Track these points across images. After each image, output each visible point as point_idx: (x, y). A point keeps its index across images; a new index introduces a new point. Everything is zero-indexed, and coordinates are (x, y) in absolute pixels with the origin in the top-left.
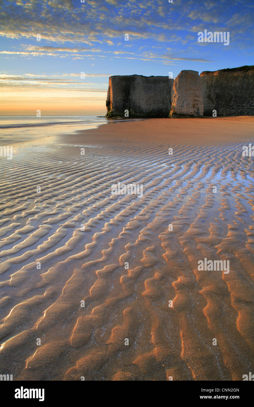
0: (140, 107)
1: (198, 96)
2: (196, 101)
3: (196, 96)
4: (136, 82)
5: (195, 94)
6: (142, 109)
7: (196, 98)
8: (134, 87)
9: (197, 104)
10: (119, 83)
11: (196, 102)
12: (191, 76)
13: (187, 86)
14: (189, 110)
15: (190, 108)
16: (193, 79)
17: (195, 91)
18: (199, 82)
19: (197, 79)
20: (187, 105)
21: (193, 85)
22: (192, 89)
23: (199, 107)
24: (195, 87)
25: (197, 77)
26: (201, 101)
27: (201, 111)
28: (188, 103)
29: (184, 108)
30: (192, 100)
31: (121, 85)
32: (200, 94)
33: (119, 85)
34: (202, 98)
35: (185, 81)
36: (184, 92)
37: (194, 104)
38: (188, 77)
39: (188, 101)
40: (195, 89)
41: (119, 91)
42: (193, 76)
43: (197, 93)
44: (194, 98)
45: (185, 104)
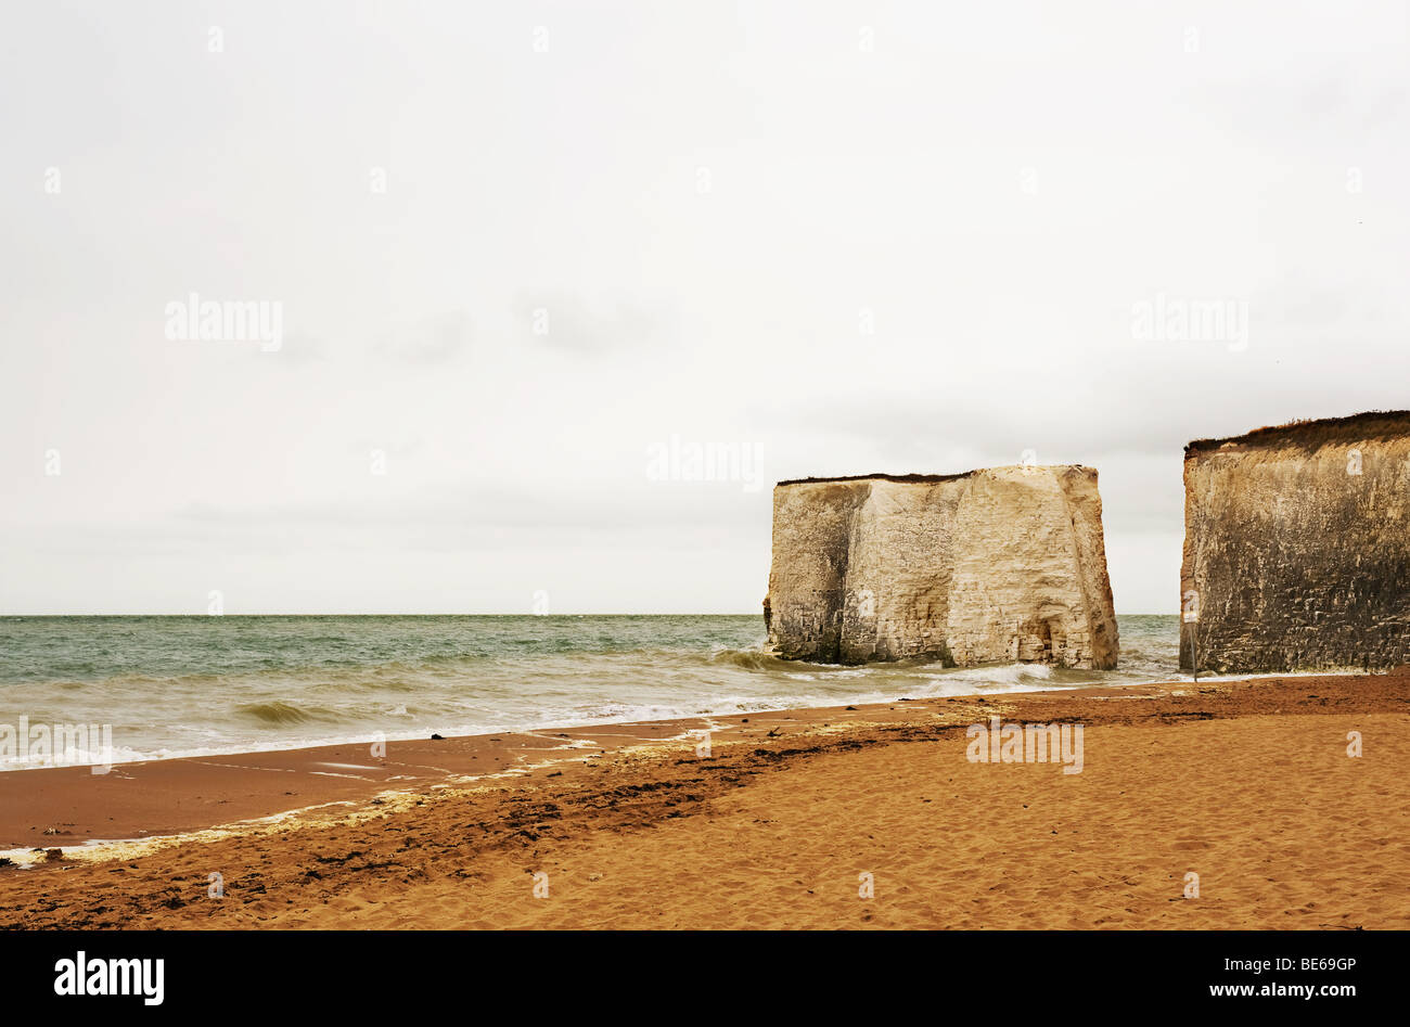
0: (875, 632)
1: (1052, 582)
2: (1047, 602)
3: (1044, 582)
4: (865, 512)
5: (1039, 571)
6: (884, 639)
7: (1047, 592)
8: (858, 533)
9: (1057, 619)
10: (804, 515)
11: (1048, 607)
12: (1012, 493)
13: (997, 540)
14: (1009, 648)
15: (1013, 636)
16: (1023, 504)
17: (1037, 558)
18: (1049, 519)
19: (1040, 506)
20: (997, 624)
21: (1025, 531)
22: (1020, 553)
23: (1068, 630)
24: (1033, 542)
25: (1038, 497)
26: (1070, 603)
27: (1073, 653)
28: (1004, 615)
29: (983, 638)
30: (1026, 600)
31: (816, 524)
32: (1060, 573)
33: (806, 524)
34: (1074, 589)
35: (986, 515)
36: (987, 563)
37: (1041, 617)
38: (998, 499)
39: (1002, 608)
40: (1034, 552)
41: (806, 555)
42: (1021, 495)
43: (1048, 568)
44: (1037, 591)
45: (988, 619)
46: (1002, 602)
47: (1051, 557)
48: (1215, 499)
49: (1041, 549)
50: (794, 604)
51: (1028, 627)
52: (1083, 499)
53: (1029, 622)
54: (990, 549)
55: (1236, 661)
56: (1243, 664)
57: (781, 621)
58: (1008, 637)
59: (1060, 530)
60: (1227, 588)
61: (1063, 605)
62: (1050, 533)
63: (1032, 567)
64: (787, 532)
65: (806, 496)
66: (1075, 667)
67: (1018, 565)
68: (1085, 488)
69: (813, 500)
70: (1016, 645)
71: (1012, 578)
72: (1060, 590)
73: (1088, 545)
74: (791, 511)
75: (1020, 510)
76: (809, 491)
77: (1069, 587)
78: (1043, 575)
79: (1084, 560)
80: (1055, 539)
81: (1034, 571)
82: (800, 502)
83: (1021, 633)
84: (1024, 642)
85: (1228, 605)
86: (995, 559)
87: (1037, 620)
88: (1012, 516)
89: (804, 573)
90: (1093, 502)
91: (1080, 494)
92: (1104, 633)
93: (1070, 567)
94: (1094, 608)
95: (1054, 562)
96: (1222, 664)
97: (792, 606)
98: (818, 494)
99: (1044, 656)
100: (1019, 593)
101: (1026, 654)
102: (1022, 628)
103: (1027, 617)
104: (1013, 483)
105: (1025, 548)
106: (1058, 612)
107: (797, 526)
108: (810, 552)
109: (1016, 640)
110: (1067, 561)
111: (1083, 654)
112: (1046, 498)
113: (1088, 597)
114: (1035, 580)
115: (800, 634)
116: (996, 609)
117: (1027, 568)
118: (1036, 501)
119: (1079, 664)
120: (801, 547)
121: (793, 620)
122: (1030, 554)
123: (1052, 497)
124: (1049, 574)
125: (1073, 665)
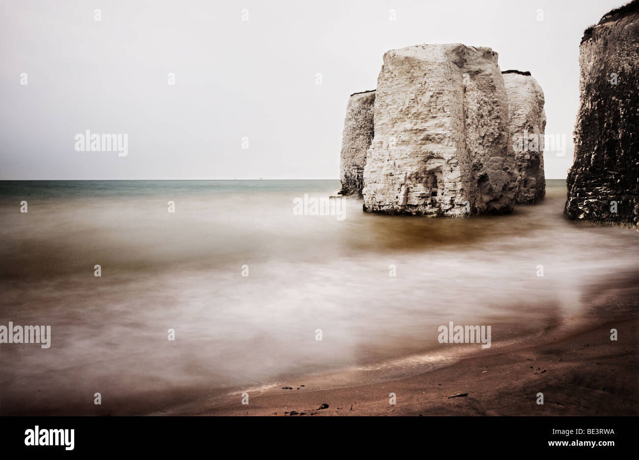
1: (434, 138)
2: (431, 157)
3: (428, 139)
5: (424, 130)
7: (431, 147)
9: (438, 170)
10: (360, 112)
11: (433, 161)
12: (406, 66)
13: (395, 106)
14: (398, 194)
15: (402, 185)
16: (414, 75)
17: (422, 119)
18: (431, 84)
19: (425, 74)
20: (391, 175)
21: (413, 96)
22: (410, 115)
23: (446, 180)
24: (420, 105)
25: (424, 67)
26: (447, 156)
27: (447, 199)
28: (397, 168)
29: (380, 186)
30: (414, 155)
31: (366, 117)
32: (440, 131)
33: (360, 118)
34: (451, 143)
35: (388, 87)
36: (390, 126)
37: (428, 169)
38: (396, 72)
39: (396, 161)
40: (420, 114)
41: (361, 136)
42: (413, 67)
43: (431, 127)
44: (423, 147)
45: (385, 171)
46: (397, 156)
47: (434, 117)
48: (594, 67)
49: (425, 111)
50: (353, 166)
51: (417, 177)
52: (478, 72)
53: (417, 173)
54: (391, 114)
55: (591, 210)
56: (597, 212)
57: (345, 176)
58: (397, 186)
59: (439, 93)
60: (594, 141)
61: (442, 158)
62: (432, 96)
63: (419, 127)
64: (350, 123)
65: (361, 101)
66: (450, 213)
67: (408, 125)
68: (479, 63)
69: (364, 103)
70: (403, 192)
71: (405, 137)
72: (440, 146)
73: (475, 108)
74: (353, 111)
75: (412, 80)
76: (363, 98)
77: (446, 143)
78: (426, 133)
79: (469, 121)
80: (436, 102)
81: (420, 130)
82: (357, 104)
83: (408, 182)
84: (411, 190)
85: (593, 156)
86: (394, 122)
87: (425, 171)
88: (406, 85)
89: (359, 147)
90: (487, 75)
91: (474, 68)
92: (487, 183)
93: (447, 125)
94: (475, 161)
95: (436, 121)
96: (581, 212)
97: (352, 167)
98: (367, 99)
99: (428, 202)
100: (409, 149)
101: (411, 200)
102: (410, 178)
103: (415, 169)
104: (406, 58)
105: (413, 111)
106: (439, 165)
107: (356, 119)
108: (363, 135)
109: (404, 189)
110: (446, 120)
111: (456, 201)
112: (431, 68)
113: (469, 151)
114: (422, 137)
115: (355, 184)
116: (391, 162)
117: (415, 128)
118: (423, 71)
119: (453, 210)
120: (358, 131)
121: (352, 175)
122: (417, 115)
123: (435, 66)
124: (432, 132)
125: (447, 210)
